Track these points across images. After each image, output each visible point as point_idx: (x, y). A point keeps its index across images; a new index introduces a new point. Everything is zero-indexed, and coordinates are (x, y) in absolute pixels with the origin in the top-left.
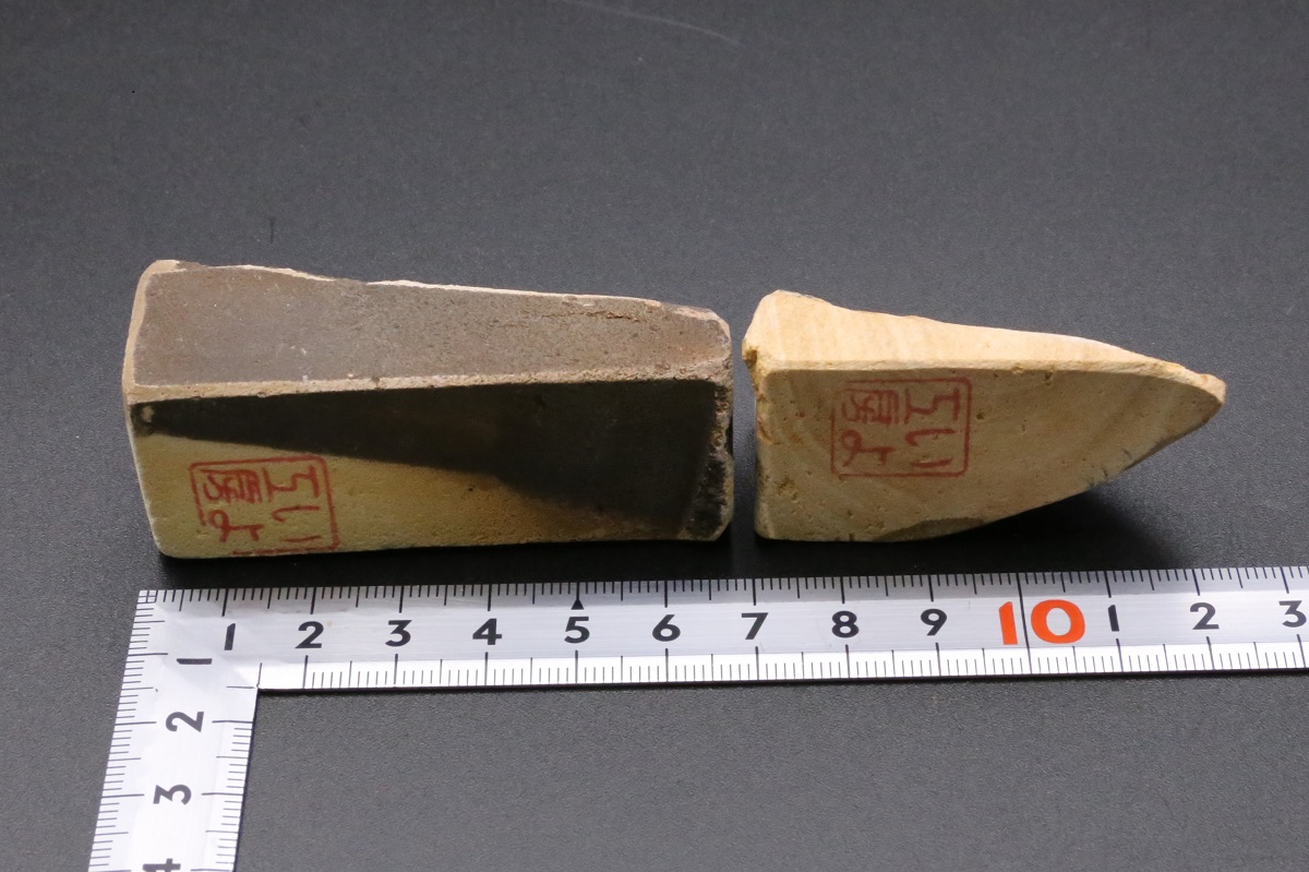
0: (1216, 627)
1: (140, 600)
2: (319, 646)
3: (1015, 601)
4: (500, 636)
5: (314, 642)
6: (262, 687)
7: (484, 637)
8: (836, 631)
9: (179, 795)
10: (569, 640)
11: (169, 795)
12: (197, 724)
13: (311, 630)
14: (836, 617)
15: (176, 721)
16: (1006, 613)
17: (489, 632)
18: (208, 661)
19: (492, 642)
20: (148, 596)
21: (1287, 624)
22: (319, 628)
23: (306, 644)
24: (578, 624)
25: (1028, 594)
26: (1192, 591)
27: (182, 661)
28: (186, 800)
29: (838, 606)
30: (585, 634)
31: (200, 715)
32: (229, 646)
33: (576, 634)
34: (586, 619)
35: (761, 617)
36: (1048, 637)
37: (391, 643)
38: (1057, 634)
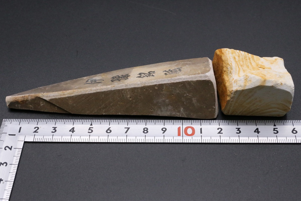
0: (222, 133)
1: (3, 121)
2: (38, 132)
3: (181, 126)
4: (75, 131)
5: (37, 131)
6: (25, 141)
7: (72, 131)
8: (144, 132)
9: (5, 164)
10: (89, 132)
11: (3, 164)
12: (11, 149)
13: (37, 129)
14: (144, 129)
15: (7, 148)
16: (179, 129)
17: (73, 130)
18: (15, 135)
19: (73, 132)
20: (5, 120)
21: (237, 133)
22: (38, 128)
23: (35, 132)
24: (91, 129)
25: (184, 125)
26: (218, 125)
27: (9, 135)
28: (6, 166)
29: (145, 126)
30: (92, 131)
31: (12, 147)
32: (19, 132)
33: (90, 131)
34: (93, 128)
35: (128, 128)
36: (187, 134)
37: (52, 132)
38: (189, 134)
